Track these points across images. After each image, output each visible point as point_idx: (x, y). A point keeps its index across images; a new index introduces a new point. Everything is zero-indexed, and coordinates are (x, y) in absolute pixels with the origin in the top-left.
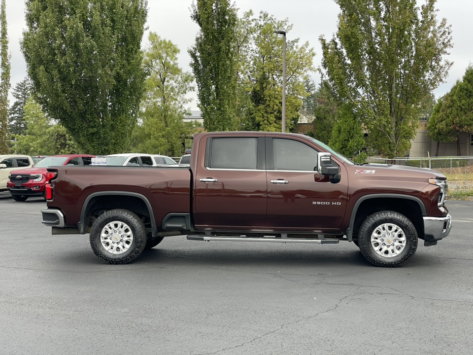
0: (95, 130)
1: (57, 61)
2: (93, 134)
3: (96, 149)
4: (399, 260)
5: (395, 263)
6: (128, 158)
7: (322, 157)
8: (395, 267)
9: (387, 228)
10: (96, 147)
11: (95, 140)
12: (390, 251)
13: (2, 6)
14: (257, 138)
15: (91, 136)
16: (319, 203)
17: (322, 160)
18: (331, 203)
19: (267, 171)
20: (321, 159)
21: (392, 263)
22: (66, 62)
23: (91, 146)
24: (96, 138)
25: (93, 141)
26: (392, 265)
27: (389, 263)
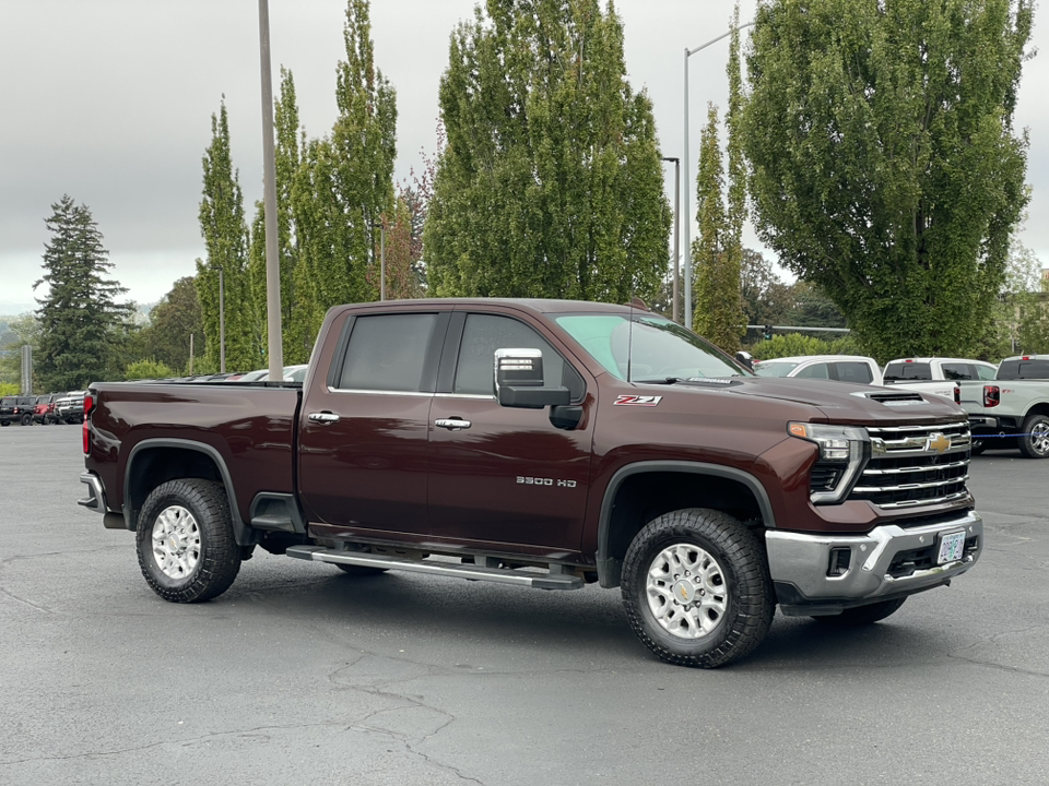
0: (887, 302)
1: (790, 153)
2: (885, 311)
3: (894, 345)
4: (705, 648)
5: (697, 655)
6: (798, 364)
7: (503, 362)
8: (702, 667)
9: (684, 558)
10: (892, 342)
11: (889, 325)
12: (692, 622)
13: (732, 46)
14: (437, 313)
15: (880, 316)
16: (530, 481)
17: (503, 368)
18: (555, 482)
19: (437, 395)
20: (500, 365)
21: (689, 654)
22: (807, 154)
23: (882, 340)
24: (892, 321)
25: (885, 328)
26: (689, 660)
27: (683, 655)
